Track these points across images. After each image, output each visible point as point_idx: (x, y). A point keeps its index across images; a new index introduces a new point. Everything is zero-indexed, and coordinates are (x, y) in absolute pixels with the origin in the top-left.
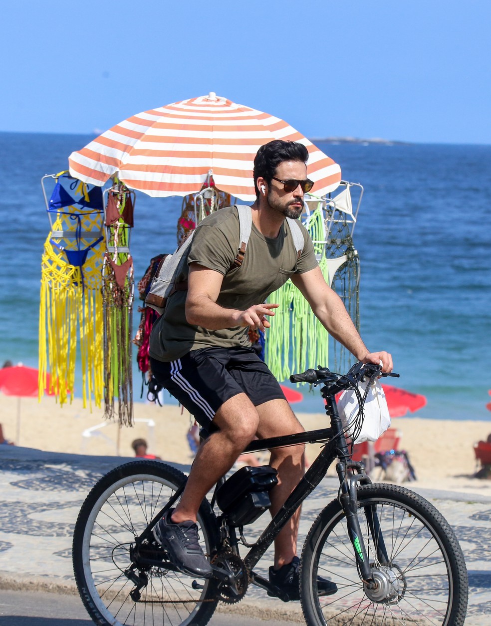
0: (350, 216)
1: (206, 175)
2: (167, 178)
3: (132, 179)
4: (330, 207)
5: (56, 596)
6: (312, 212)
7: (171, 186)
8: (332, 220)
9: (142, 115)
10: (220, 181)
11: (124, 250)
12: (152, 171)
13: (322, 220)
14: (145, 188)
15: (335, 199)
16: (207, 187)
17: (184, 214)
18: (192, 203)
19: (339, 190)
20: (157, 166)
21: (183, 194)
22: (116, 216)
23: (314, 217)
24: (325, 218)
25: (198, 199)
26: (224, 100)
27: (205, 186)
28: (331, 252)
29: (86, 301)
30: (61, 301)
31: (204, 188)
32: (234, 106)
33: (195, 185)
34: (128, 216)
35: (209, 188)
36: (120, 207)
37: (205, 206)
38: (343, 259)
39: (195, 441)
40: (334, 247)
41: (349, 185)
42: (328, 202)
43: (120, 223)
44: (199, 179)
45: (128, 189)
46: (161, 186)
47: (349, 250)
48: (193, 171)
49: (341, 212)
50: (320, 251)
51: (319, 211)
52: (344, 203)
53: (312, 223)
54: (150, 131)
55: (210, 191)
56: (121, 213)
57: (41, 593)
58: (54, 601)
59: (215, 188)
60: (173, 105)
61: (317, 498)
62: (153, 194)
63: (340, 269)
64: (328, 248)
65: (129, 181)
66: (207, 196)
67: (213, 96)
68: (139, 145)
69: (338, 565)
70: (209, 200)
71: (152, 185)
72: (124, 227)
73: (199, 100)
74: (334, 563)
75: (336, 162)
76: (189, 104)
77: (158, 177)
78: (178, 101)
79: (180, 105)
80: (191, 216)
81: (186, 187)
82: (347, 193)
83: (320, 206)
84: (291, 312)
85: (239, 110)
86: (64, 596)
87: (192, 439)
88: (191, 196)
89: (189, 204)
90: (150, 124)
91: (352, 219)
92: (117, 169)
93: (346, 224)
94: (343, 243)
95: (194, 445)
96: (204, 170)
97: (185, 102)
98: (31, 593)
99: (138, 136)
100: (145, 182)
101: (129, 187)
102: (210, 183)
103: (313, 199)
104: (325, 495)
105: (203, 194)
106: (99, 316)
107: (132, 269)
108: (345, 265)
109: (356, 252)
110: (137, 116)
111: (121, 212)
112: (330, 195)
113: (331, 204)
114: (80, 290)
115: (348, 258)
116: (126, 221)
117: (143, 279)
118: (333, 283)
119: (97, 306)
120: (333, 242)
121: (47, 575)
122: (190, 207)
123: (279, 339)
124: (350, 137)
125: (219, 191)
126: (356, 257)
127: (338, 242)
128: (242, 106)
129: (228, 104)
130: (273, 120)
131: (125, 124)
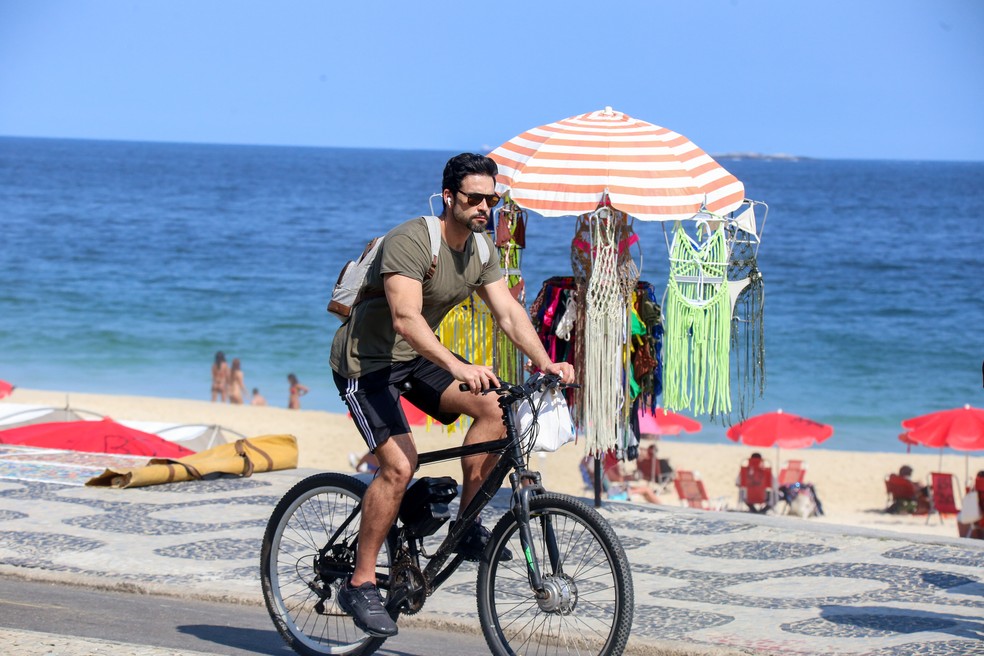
0: (753, 236)
1: (601, 193)
2: (561, 197)
3: (524, 197)
4: (733, 227)
5: (445, 634)
6: (713, 232)
7: (565, 206)
8: (734, 240)
9: (535, 131)
10: (617, 200)
11: (515, 272)
12: (545, 189)
13: (724, 240)
14: (537, 207)
15: (737, 219)
16: (602, 206)
17: (578, 235)
18: (587, 223)
19: (742, 209)
20: (550, 184)
21: (578, 213)
22: (507, 236)
23: (715, 237)
24: (727, 238)
25: (593, 219)
26: (620, 115)
27: (601, 205)
28: (733, 274)
29: (476, 326)
30: (449, 325)
31: (599, 207)
32: (632, 121)
33: (590, 203)
34: (520, 236)
35: (605, 207)
36: (511, 227)
37: (601, 226)
38: (746, 282)
39: (589, 472)
40: (737, 268)
41: (752, 204)
42: (730, 221)
43: (511, 244)
44: (595, 198)
45: (519, 209)
46: (555, 205)
47: (753, 272)
48: (587, 189)
49: (744, 232)
50: (722, 273)
51: (721, 231)
52: (747, 222)
53: (714, 244)
54: (543, 148)
55: (605, 210)
56: (512, 234)
57: (429, 630)
58: (443, 640)
59: (611, 207)
60: (567, 120)
61: (718, 533)
62: (546, 213)
63: (743, 293)
64: (730, 270)
65: (520, 200)
66: (603, 216)
67: (609, 110)
68: (531, 162)
69: (742, 604)
70: (605, 220)
71: (544, 204)
72: (515, 249)
73: (595, 115)
74: (738, 602)
75: (739, 179)
76: (583, 119)
77: (551, 196)
78: (572, 116)
79: (574, 121)
80: (585, 236)
81: (581, 206)
82: (750, 212)
83: (722, 226)
84: (690, 338)
85: (637, 125)
86: (453, 633)
87: (586, 470)
88: (586, 216)
89: (584, 225)
90: (542, 140)
91: (756, 240)
92: (509, 188)
93: (749, 245)
94: (746, 265)
95: (588, 476)
96: (599, 188)
97: (580, 117)
98: (419, 630)
99: (531, 153)
100: (537, 201)
101: (521, 206)
102: (606, 202)
103: (715, 219)
104: (726, 530)
105: (599, 214)
106: (488, 341)
107: (523, 292)
108: (748, 287)
109: (760, 275)
110: (529, 131)
111: (512, 232)
112: (732, 215)
113: (734, 224)
114: (469, 313)
115: (752, 280)
116: (517, 242)
117: (535, 303)
118: (735, 307)
119: (487, 330)
120: (735, 264)
121: (435, 612)
122: (585, 228)
123: (677, 365)
124: (752, 153)
125: (615, 210)
126: (760, 279)
127: (741, 263)
128: (639, 121)
129: (625, 119)
130: (673, 135)
131: (517, 141)
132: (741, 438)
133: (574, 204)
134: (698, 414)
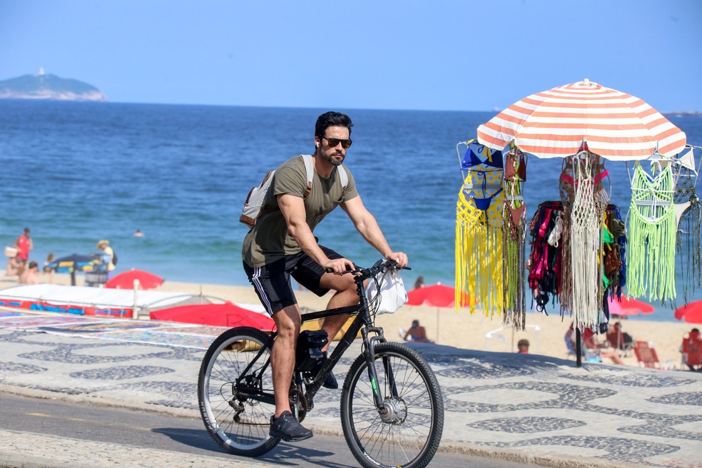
0: (693, 171)
1: (581, 141)
2: (552, 144)
3: (525, 144)
4: (677, 165)
5: (469, 457)
6: (664, 169)
7: (554, 150)
8: (679, 174)
9: (533, 97)
10: (592, 146)
11: (519, 198)
12: (540, 139)
13: (671, 174)
15: (681, 159)
16: (582, 150)
17: (564, 172)
18: (570, 163)
19: (684, 152)
20: (544, 135)
21: (564, 156)
22: (513, 172)
23: (665, 172)
24: (673, 173)
25: (575, 160)
26: (595, 85)
27: (581, 149)
28: (678, 199)
29: (490, 237)
30: (471, 236)
31: (580, 151)
32: (603, 89)
33: (573, 149)
34: (522, 172)
35: (584, 151)
36: (516, 165)
37: (581, 164)
38: (688, 204)
39: (571, 341)
40: (680, 195)
41: (692, 148)
42: (676, 161)
43: (516, 178)
44: (577, 145)
45: (522, 153)
46: (547, 150)
47: (693, 197)
48: (571, 138)
49: (686, 169)
50: (670, 198)
51: (669, 168)
52: (688, 161)
53: (664, 177)
54: (539, 109)
55: (584, 153)
56: (516, 170)
57: (458, 454)
58: (468, 461)
59: (589, 151)
60: (556, 89)
61: (668, 386)
62: (541, 156)
63: (685, 212)
64: (676, 196)
65: (523, 146)
66: (583, 157)
67: (587, 81)
68: (530, 119)
69: (686, 438)
70: (584, 160)
71: (540, 149)
72: (519, 181)
73: (576, 85)
74: (682, 436)
75: (682, 130)
76: (568, 88)
77: (544, 143)
78: (560, 86)
79: (562, 89)
80: (571, 173)
81: (567, 150)
82: (691, 154)
83: (670, 164)
84: (646, 245)
85: (607, 92)
86: (475, 457)
87: (569, 340)
88: (570, 158)
89: (569, 163)
90: (539, 103)
91: (695, 174)
92: (514, 138)
93: (690, 177)
94: (687, 192)
95: (571, 344)
96: (579, 138)
97: (566, 86)
98: (450, 454)
99: (530, 112)
100: (535, 147)
101: (522, 151)
102: (584, 147)
103: (664, 159)
104: (674, 384)
105: (580, 156)
106: (499, 248)
107: (525, 213)
108: (689, 209)
109: (698, 199)
110: (528, 97)
112: (677, 156)
113: (678, 162)
114: (485, 228)
115: (692, 203)
116: (520, 176)
117: (533, 220)
118: (680, 223)
119: (498, 240)
120: (680, 191)
121: (462, 441)
122: (569, 166)
123: (637, 265)
124: (691, 111)
125: (591, 153)
126: (698, 202)
127: (684, 191)
128: (609, 89)
129: (598, 88)
130: (633, 99)
131: (520, 104)
132: (683, 317)
133: (562, 149)
134: (652, 300)
